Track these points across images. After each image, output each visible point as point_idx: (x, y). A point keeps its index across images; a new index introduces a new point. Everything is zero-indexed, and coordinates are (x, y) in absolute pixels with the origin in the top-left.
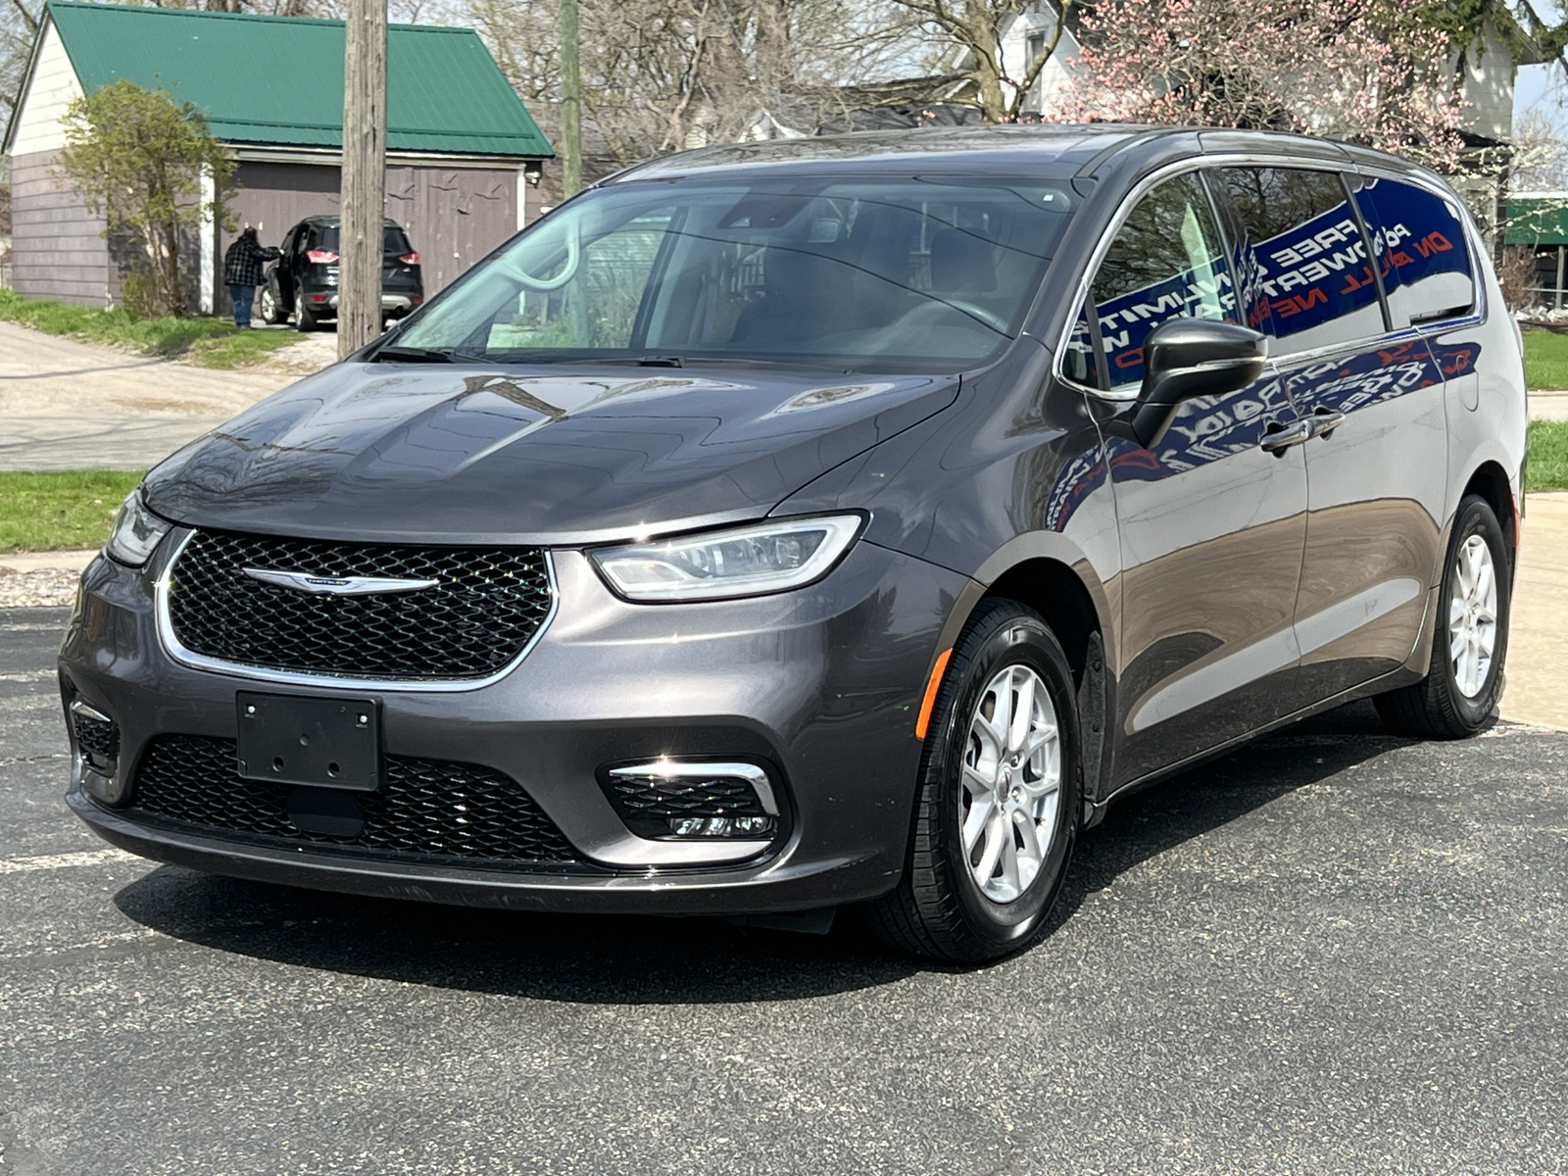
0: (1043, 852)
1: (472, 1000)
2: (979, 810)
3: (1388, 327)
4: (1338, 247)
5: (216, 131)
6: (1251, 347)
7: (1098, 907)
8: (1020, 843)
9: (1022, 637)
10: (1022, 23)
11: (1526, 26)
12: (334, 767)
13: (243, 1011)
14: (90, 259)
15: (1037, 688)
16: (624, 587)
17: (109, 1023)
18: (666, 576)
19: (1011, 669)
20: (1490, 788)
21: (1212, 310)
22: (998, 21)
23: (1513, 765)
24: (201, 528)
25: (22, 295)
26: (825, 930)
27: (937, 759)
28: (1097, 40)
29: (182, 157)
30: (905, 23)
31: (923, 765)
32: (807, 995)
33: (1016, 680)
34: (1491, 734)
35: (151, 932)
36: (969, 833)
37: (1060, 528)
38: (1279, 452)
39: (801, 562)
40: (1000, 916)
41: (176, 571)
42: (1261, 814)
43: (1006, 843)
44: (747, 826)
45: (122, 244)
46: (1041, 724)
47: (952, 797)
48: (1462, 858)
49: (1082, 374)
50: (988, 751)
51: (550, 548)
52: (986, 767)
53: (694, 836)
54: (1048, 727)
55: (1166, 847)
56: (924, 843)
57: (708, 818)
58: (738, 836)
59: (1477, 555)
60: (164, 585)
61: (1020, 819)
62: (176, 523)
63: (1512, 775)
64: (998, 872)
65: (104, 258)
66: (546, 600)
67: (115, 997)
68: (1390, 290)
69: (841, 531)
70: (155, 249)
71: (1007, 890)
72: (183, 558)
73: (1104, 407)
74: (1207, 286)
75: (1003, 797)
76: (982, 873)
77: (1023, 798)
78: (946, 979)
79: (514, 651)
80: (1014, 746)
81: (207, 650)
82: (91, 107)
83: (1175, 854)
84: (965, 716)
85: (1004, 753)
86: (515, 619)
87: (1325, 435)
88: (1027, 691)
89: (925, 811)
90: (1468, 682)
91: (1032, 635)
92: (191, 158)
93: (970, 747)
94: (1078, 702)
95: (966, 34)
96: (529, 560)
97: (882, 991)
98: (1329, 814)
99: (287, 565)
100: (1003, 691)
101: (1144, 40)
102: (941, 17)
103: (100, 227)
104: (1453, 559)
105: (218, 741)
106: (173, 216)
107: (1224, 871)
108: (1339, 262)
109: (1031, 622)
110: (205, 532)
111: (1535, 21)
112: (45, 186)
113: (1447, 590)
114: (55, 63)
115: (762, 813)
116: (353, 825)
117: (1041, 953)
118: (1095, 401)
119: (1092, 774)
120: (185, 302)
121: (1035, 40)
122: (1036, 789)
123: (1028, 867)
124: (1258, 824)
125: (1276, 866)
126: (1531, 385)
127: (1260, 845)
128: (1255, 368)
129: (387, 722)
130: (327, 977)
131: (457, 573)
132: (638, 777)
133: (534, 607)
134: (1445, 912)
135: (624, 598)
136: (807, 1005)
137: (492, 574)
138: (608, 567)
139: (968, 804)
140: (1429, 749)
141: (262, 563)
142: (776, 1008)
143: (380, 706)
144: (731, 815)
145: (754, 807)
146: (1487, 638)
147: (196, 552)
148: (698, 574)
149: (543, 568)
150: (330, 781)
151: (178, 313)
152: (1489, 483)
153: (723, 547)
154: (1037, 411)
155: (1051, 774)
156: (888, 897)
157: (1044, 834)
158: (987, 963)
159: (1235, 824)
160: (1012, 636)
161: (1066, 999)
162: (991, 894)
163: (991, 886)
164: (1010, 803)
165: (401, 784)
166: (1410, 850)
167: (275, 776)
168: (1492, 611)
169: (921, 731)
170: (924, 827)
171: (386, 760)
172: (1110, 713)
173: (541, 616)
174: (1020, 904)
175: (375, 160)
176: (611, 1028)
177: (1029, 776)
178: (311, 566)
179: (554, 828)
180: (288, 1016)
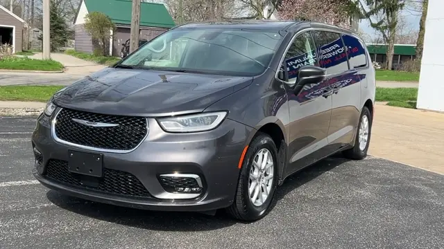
0: (268, 193)
1: (125, 228)
2: (253, 184)
3: (349, 69)
4: (334, 50)
5: (113, 21)
6: (322, 73)
7: (280, 205)
8: (263, 191)
9: (266, 142)
10: (267, 7)
11: (362, 12)
12: (91, 170)
13: (67, 230)
14: (88, 45)
15: (268, 153)
16: (166, 128)
17: (32, 232)
18: (177, 126)
19: (263, 150)
20: (369, 173)
21: (312, 62)
22: (263, 6)
23: (373, 168)
24: (64, 108)
25: (76, 51)
26: (214, 215)
27: (243, 172)
28: (281, 10)
29: (107, 26)
30: (245, 6)
31: (240, 173)
32: (209, 230)
33: (264, 152)
34: (366, 158)
35: (52, 204)
36: (251, 190)
37: (275, 115)
38: (326, 97)
39: (211, 123)
40: (258, 209)
41: (57, 118)
42: (317, 179)
43: (260, 192)
44: (195, 189)
45: (95, 42)
46: (269, 162)
47: (247, 181)
48: (365, 193)
49: (282, 77)
50: (256, 170)
51: (147, 117)
52: (256, 174)
53: (182, 192)
54: (270, 163)
55: (296, 187)
56: (239, 194)
57: (184, 188)
58: (192, 192)
59: (365, 119)
60: (54, 121)
61: (263, 185)
62: (58, 106)
63: (373, 170)
64: (257, 199)
65: (91, 45)
66: (146, 130)
67: (36, 224)
68: (349, 58)
69: (222, 116)
70: (101, 43)
71: (259, 203)
72: (59, 115)
73: (287, 86)
74: (310, 56)
75: (259, 181)
76: (253, 199)
77: (264, 181)
78: (243, 225)
79: (137, 143)
80: (263, 168)
81: (63, 139)
82: (90, 16)
83: (299, 190)
84: (251, 162)
85: (260, 170)
86: (138, 135)
87: (336, 93)
88: (266, 155)
89: (240, 186)
90: (362, 148)
91: (268, 141)
92: (108, 26)
93: (252, 169)
94: (278, 155)
95: (256, 9)
96: (142, 120)
97: (228, 229)
98: (333, 180)
99: (82, 118)
100: (260, 155)
101: (291, 11)
102: (252, 5)
103: (91, 39)
104: (361, 120)
105: (65, 162)
106: (104, 37)
107: (310, 195)
108: (334, 54)
109: (268, 138)
110: (65, 109)
111: (364, 10)
112: (81, 31)
113: (359, 127)
114: (84, 7)
115: (198, 187)
116: (96, 184)
117: (267, 218)
118: (285, 84)
119: (280, 173)
120: (106, 54)
121: (269, 10)
122: (267, 178)
123: (265, 197)
124: (317, 182)
125: (322, 194)
126: (376, 79)
127: (318, 188)
128: (323, 78)
129: (104, 160)
130: (91, 219)
131: (124, 123)
132: (167, 177)
133: (143, 132)
134: (364, 209)
135: (165, 131)
136: (209, 233)
137: (132, 123)
138: (162, 123)
139: (251, 183)
140: (353, 162)
141: (77, 117)
142: (201, 234)
143: (103, 156)
144: (191, 187)
145: (197, 186)
146: (366, 138)
147: (62, 114)
148: (185, 125)
149: (145, 123)
150: (90, 174)
151: (105, 55)
152: (369, 104)
153: (192, 119)
154: (271, 87)
155: (271, 174)
156: (230, 207)
157: (269, 189)
158: (254, 221)
159: (312, 182)
160: (264, 141)
161: (273, 233)
162: (255, 204)
163: (255, 202)
164: (261, 182)
165: (108, 175)
166: (353, 191)
167: (77, 171)
168: (367, 131)
169: (240, 167)
170: (239, 189)
171: (104, 169)
172: (286, 158)
173: (144, 135)
174: (262, 206)
175: (137, 26)
176: (158, 238)
177: (266, 175)
178: (88, 119)
179: (145, 189)
180: (78, 232)
